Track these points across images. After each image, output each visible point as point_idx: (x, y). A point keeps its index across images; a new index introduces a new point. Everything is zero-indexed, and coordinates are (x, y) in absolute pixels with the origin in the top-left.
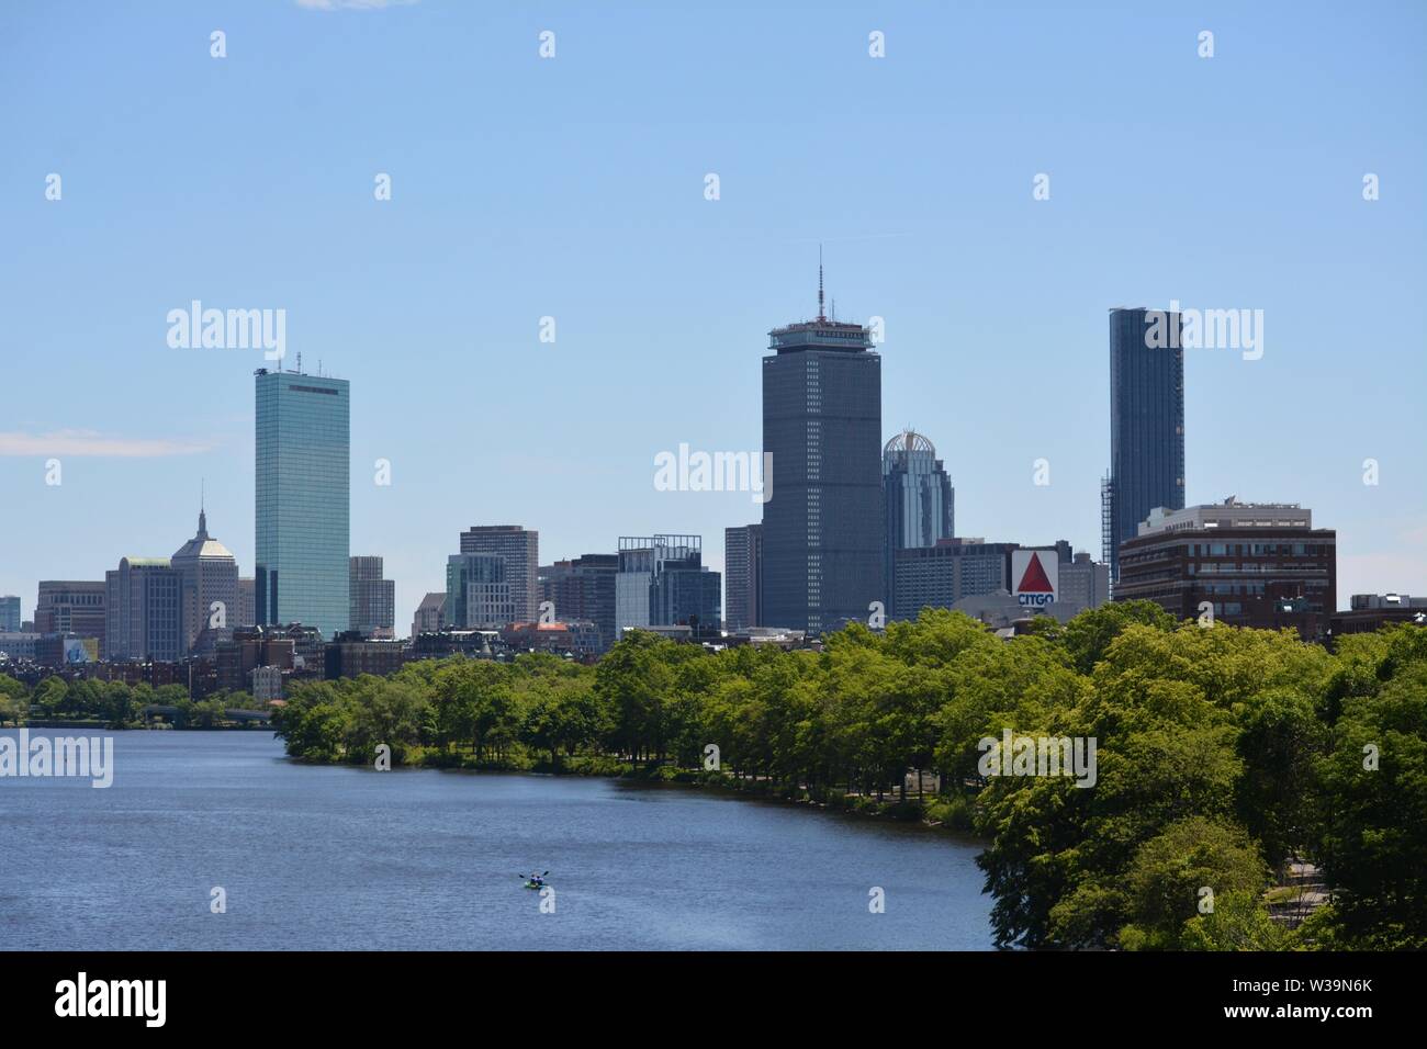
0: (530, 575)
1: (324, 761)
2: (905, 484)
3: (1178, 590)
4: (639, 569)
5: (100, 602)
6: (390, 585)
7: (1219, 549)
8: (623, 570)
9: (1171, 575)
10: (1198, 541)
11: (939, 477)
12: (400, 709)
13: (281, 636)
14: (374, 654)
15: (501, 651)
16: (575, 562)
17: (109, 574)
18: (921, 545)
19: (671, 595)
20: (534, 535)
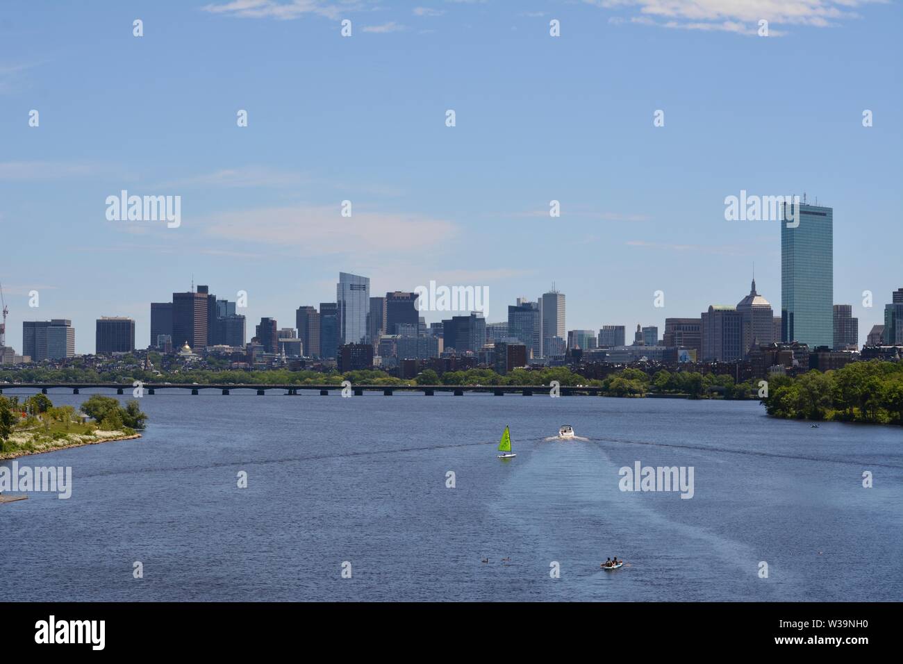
1: (784, 417)
5: (698, 329)
6: (856, 321)
12: (823, 389)
13: (789, 349)
14: (836, 358)
17: (703, 314)
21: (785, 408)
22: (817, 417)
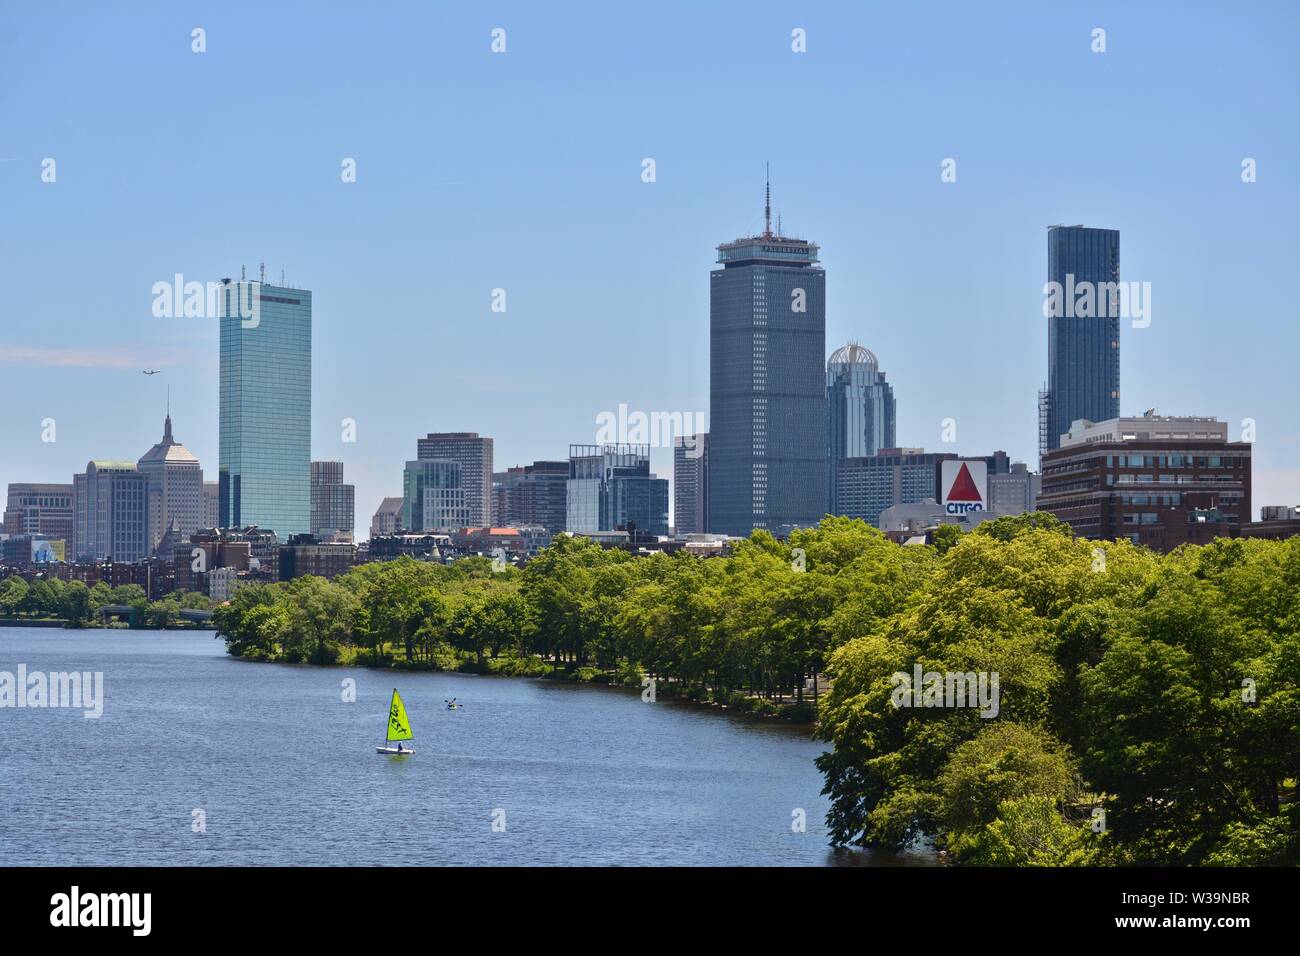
0: (485, 480)
1: (262, 659)
2: (848, 396)
3: (1097, 500)
4: (589, 476)
5: (68, 503)
6: (350, 490)
7: (1137, 460)
8: (573, 477)
9: (1089, 486)
10: (1116, 453)
11: (881, 388)
12: (334, 611)
13: (238, 539)
14: (329, 557)
15: (449, 555)
16: (528, 469)
17: (76, 477)
18: (864, 454)
19: (620, 501)
20: (490, 442)
21: (264, 643)
22: (324, 659)
